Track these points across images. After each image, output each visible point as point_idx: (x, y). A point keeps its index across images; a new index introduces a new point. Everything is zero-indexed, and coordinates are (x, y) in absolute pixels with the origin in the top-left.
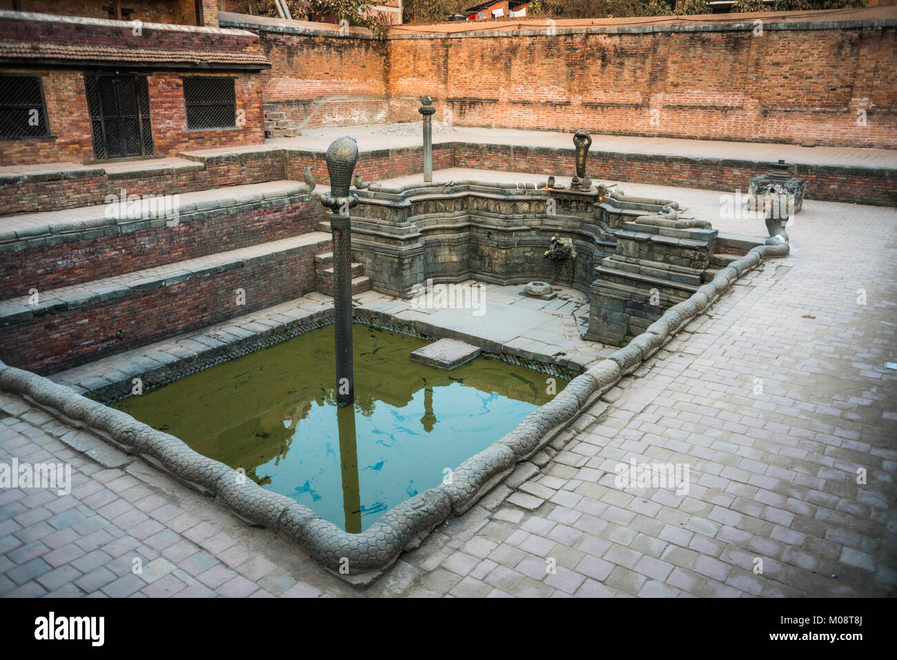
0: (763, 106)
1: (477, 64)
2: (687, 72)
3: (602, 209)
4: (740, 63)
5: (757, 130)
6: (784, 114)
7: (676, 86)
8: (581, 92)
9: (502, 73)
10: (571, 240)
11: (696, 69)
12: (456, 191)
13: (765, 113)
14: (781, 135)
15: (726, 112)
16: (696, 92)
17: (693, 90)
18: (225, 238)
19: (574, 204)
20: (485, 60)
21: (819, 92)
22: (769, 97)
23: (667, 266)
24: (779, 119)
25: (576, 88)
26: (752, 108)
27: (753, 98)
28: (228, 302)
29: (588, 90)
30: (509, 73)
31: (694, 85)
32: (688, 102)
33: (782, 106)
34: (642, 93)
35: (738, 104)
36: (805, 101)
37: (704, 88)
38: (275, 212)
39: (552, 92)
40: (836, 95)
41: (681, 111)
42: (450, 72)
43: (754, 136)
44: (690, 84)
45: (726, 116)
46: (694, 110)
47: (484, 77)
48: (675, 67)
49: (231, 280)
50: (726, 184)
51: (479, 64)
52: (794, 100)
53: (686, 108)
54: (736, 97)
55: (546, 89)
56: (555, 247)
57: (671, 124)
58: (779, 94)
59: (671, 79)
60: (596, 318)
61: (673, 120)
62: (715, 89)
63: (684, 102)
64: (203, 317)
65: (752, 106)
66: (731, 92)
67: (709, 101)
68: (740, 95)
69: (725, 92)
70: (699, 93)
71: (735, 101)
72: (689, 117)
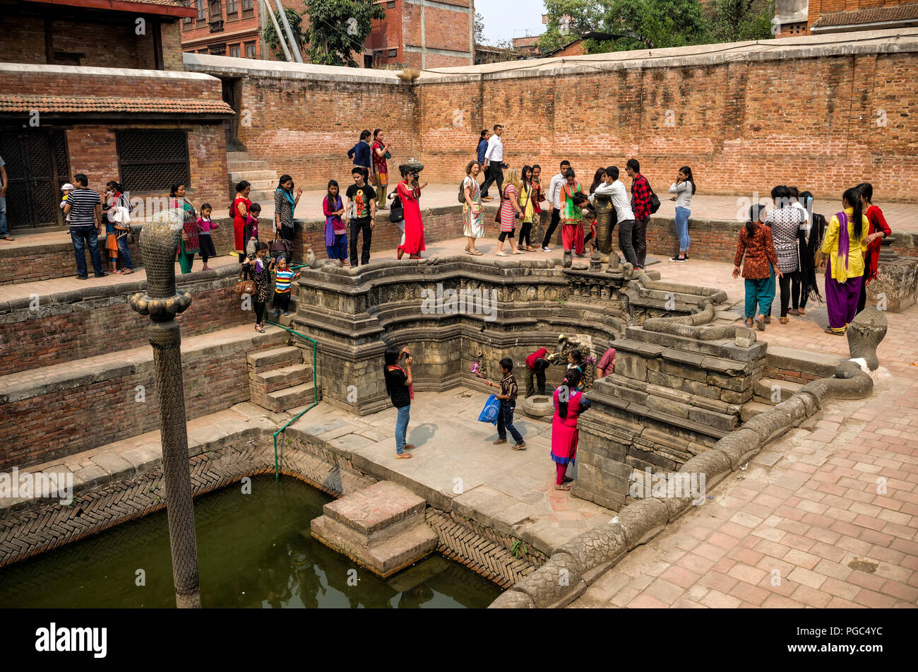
0: (874, 153)
1: (516, 109)
2: (770, 111)
4: (842, 98)
6: (904, 163)
7: (757, 129)
8: (637, 141)
9: (543, 120)
10: (589, 337)
11: (783, 107)
12: (442, 270)
13: (878, 162)
14: (901, 193)
15: (824, 162)
16: (782, 137)
17: (780, 134)
18: (123, 333)
19: (594, 289)
20: (525, 104)
22: (883, 141)
23: (685, 396)
24: (897, 170)
25: (632, 136)
26: (859, 156)
27: (860, 143)
28: (111, 420)
29: (646, 138)
30: (552, 120)
31: (780, 128)
32: (772, 151)
33: (901, 152)
34: (713, 139)
35: (840, 152)
37: (794, 132)
38: (201, 298)
39: (603, 142)
42: (485, 120)
44: (775, 127)
46: (781, 161)
47: (523, 125)
48: (756, 104)
49: (114, 392)
51: (518, 109)
53: (770, 159)
54: (837, 142)
55: (595, 137)
56: (565, 348)
57: (751, 179)
58: (896, 138)
59: (750, 120)
60: (587, 466)
62: (808, 132)
63: (767, 150)
64: (70, 441)
65: (859, 153)
66: (831, 137)
67: (801, 148)
68: (843, 140)
69: (822, 136)
70: (787, 139)
71: (836, 147)
72: (774, 169)
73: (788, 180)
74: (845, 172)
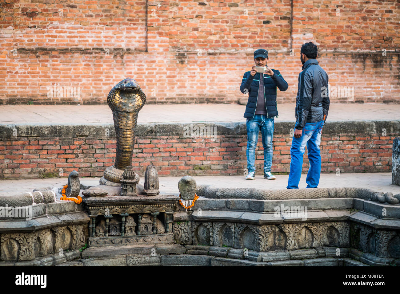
0: (175, 47)
3: (201, 221)
5: (172, 84)
6: (208, 58)
7: (32, 15)
13: (181, 57)
14: (208, 91)
15: (122, 57)
16: (66, 25)
21: (248, 25)
22: (182, 33)
24: (202, 66)
26: (161, 50)
27: (160, 34)
31: (64, 15)
32: (54, 43)
33: (203, 45)
35: (137, 45)
36: (231, 39)
37: (80, 20)
40: (271, 29)
41: (47, 57)
43: (168, 95)
44: (56, 13)
45: (123, 64)
46: (69, 55)
50: (280, 162)
52: (217, 37)
53: (54, 53)
54: (133, 33)
57: (30, 80)
58: (196, 29)
59: (22, 3)
61: (33, 74)
62: (98, 20)
63: (47, 42)
65: (160, 46)
66: (125, 26)
67: (90, 40)
68: (140, 31)
69: (115, 26)
70: (73, 28)
71: (133, 40)
72: (61, 66)
73: (80, 81)
74: (147, 69)
